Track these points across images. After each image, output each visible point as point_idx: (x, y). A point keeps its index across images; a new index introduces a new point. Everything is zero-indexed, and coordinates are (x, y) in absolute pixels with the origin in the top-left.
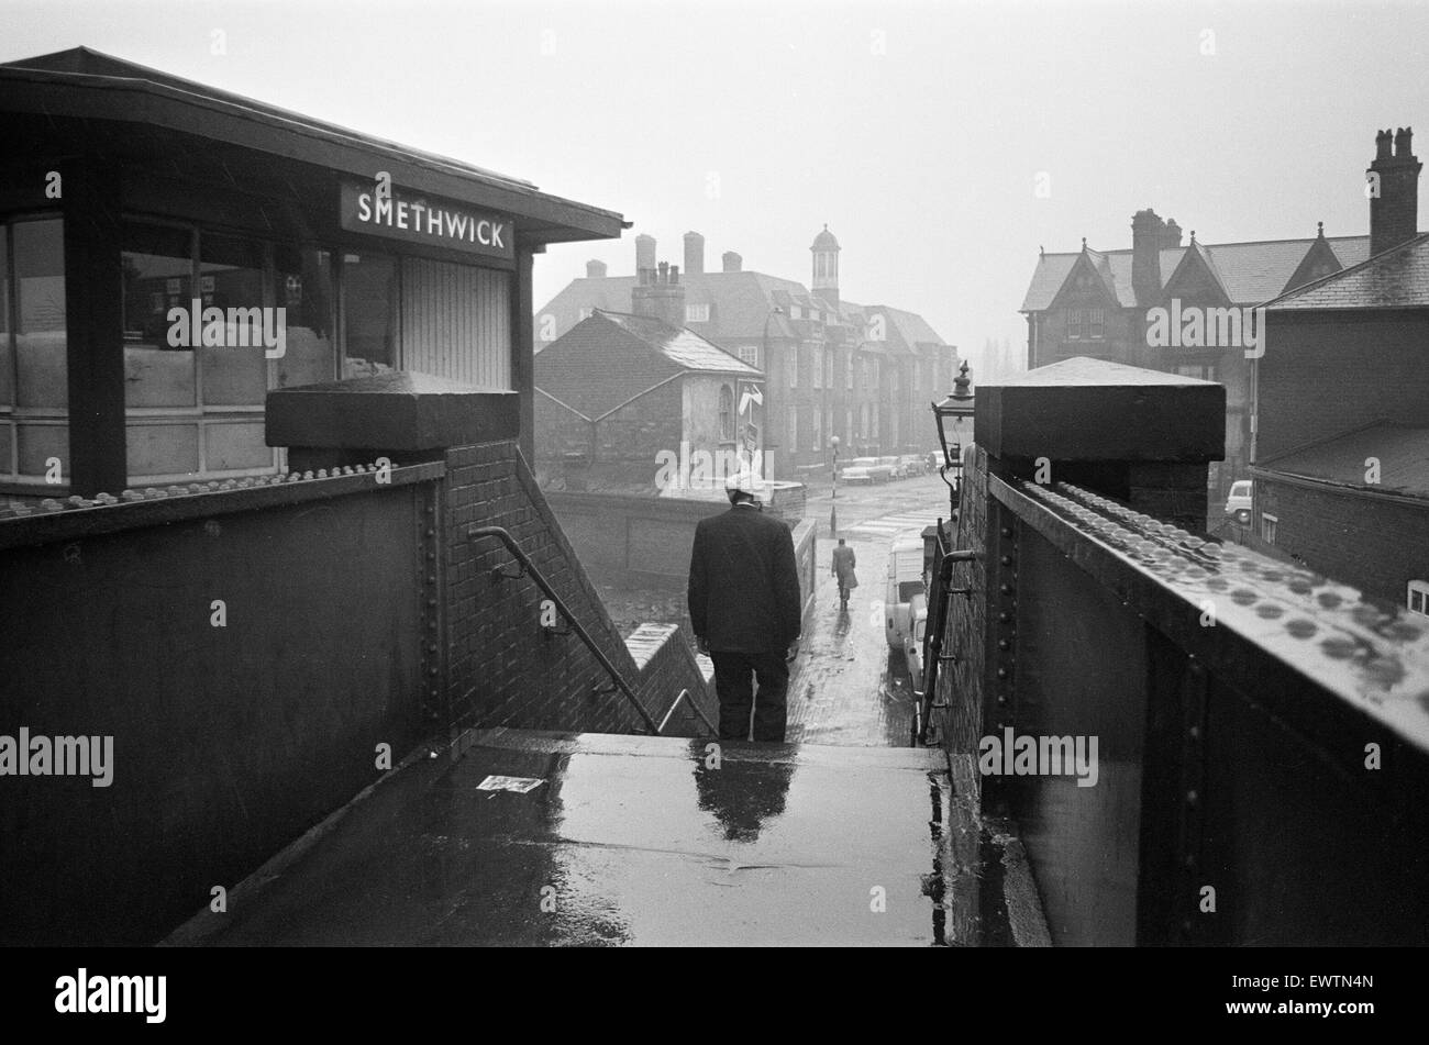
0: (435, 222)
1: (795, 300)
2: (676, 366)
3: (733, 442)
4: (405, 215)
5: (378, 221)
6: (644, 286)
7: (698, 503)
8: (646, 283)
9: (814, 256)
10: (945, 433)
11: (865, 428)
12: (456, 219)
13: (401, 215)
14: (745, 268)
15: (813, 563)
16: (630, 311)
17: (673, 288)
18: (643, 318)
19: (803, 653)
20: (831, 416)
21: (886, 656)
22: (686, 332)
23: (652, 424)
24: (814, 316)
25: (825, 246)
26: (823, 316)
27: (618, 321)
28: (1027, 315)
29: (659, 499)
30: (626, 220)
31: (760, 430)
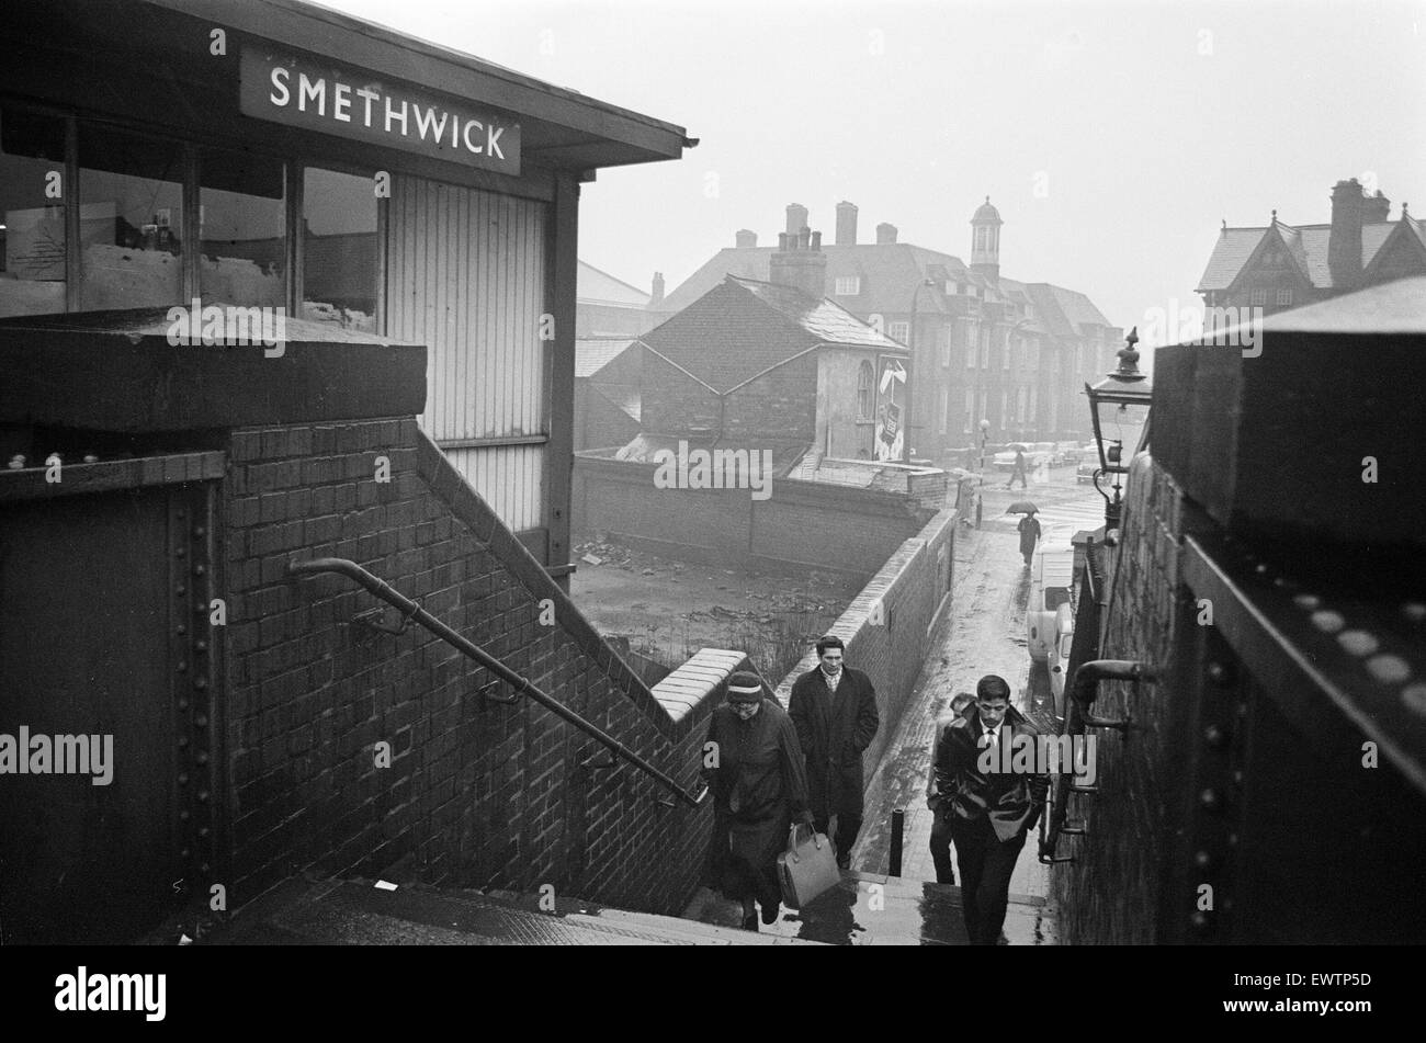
0: (396, 116)
1: (951, 274)
2: (813, 339)
3: (872, 422)
4: (347, 103)
5: (302, 107)
6: (783, 252)
7: (830, 486)
8: (785, 249)
9: (974, 229)
10: (1101, 425)
11: (1022, 412)
12: (430, 114)
13: (340, 102)
14: (900, 240)
15: (951, 559)
16: (767, 278)
17: (816, 255)
18: (780, 286)
19: (933, 659)
20: (984, 399)
21: (1028, 668)
22: (827, 303)
23: (785, 399)
24: (971, 292)
25: (988, 219)
26: (980, 293)
27: (753, 289)
28: (1204, 295)
29: (788, 481)
30: (689, 135)
31: (902, 409)
